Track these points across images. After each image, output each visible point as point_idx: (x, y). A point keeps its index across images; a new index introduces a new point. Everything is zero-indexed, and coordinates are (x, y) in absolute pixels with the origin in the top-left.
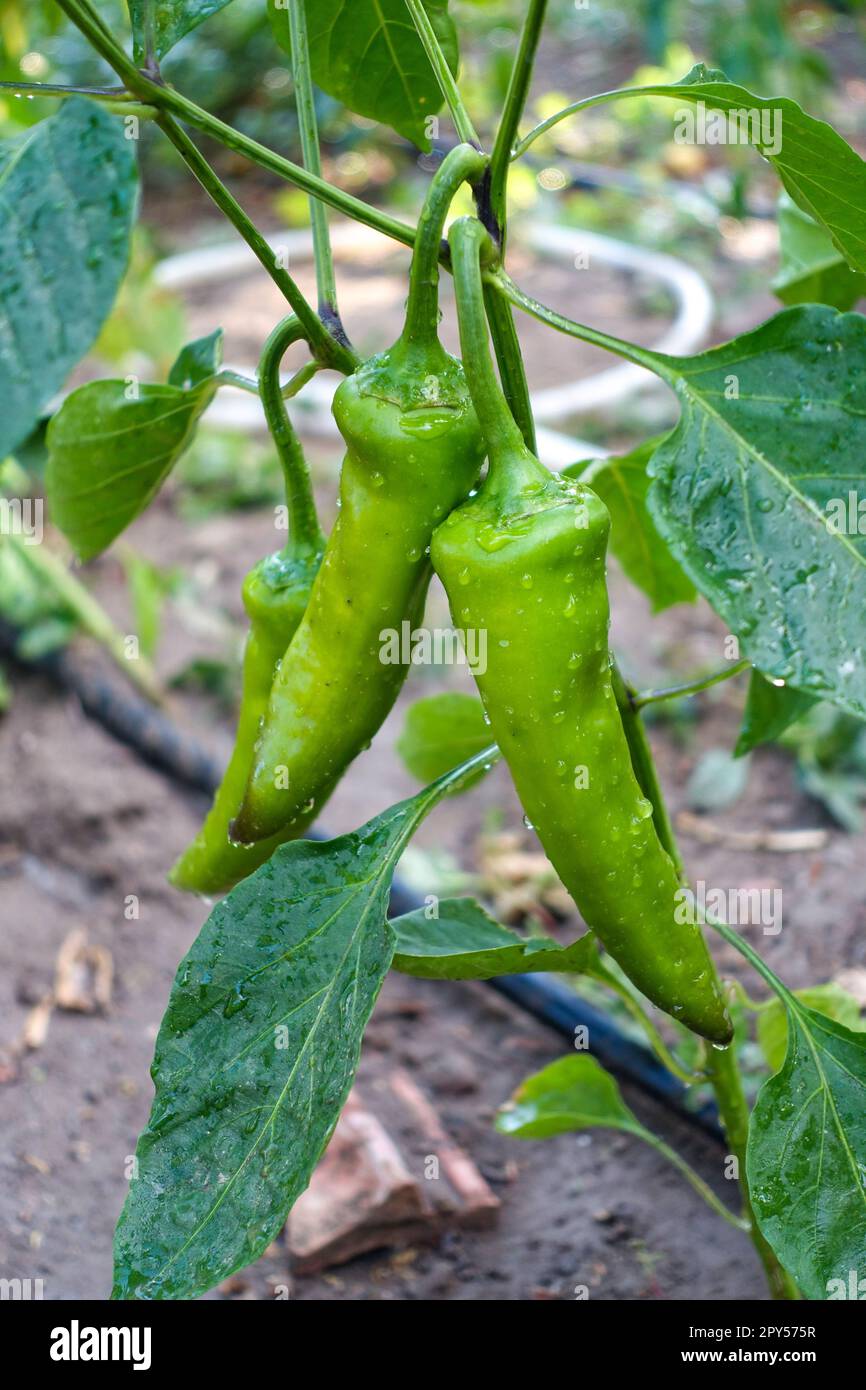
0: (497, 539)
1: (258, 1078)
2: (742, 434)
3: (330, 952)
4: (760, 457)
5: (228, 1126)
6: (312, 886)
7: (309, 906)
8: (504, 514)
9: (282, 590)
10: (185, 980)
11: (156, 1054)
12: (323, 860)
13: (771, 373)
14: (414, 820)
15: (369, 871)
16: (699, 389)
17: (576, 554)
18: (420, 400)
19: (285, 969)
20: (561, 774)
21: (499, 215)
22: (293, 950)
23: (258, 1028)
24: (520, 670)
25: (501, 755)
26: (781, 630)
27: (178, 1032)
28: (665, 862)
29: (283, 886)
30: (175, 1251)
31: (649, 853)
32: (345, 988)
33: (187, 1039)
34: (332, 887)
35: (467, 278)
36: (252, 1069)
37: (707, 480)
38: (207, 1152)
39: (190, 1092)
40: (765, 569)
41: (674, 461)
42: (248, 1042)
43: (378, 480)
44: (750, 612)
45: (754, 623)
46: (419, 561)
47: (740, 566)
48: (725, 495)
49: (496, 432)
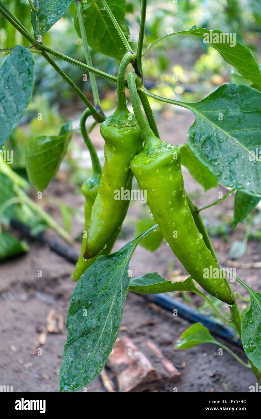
0: (148, 161)
1: (97, 324)
2: (213, 122)
3: (114, 286)
4: (219, 128)
5: (89, 339)
6: (107, 268)
7: (107, 274)
8: (150, 154)
9: (92, 187)
10: (74, 299)
11: (67, 321)
12: (110, 260)
13: (220, 104)
14: (134, 246)
15: (123, 261)
16: (200, 111)
17: (171, 162)
18: (123, 125)
19: (102, 292)
20: (174, 226)
21: (140, 71)
22: (103, 287)
23: (96, 310)
24: (159, 197)
25: (159, 227)
26: (229, 174)
27: (73, 314)
28: (208, 252)
29: (99, 269)
30: (77, 376)
31: (203, 249)
32: (118, 295)
33: (76, 316)
34: (112, 267)
35: (132, 89)
36: (95, 322)
37: (204, 136)
38: (84, 347)
39: (78, 331)
40: (223, 158)
41: (194, 131)
42: (93, 315)
43: (114, 149)
44: (220, 170)
45: (221, 173)
46: (128, 171)
47: (216, 158)
48: (210, 139)
49: (145, 131)
